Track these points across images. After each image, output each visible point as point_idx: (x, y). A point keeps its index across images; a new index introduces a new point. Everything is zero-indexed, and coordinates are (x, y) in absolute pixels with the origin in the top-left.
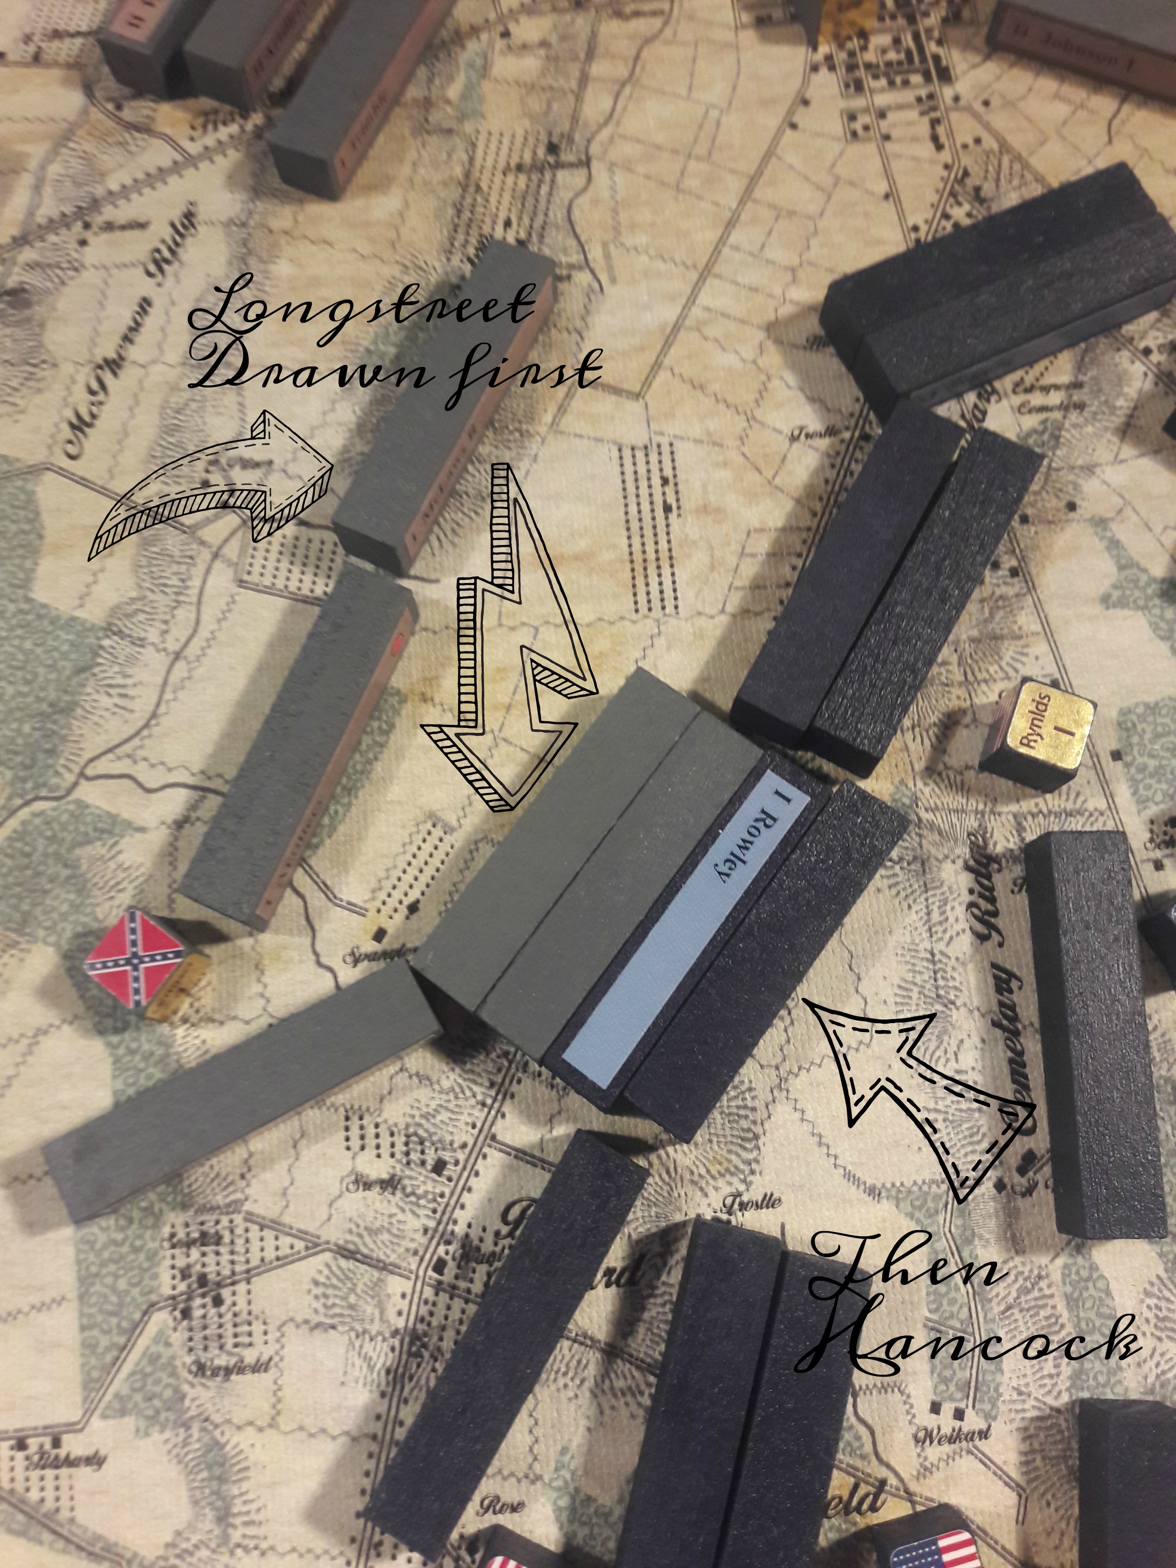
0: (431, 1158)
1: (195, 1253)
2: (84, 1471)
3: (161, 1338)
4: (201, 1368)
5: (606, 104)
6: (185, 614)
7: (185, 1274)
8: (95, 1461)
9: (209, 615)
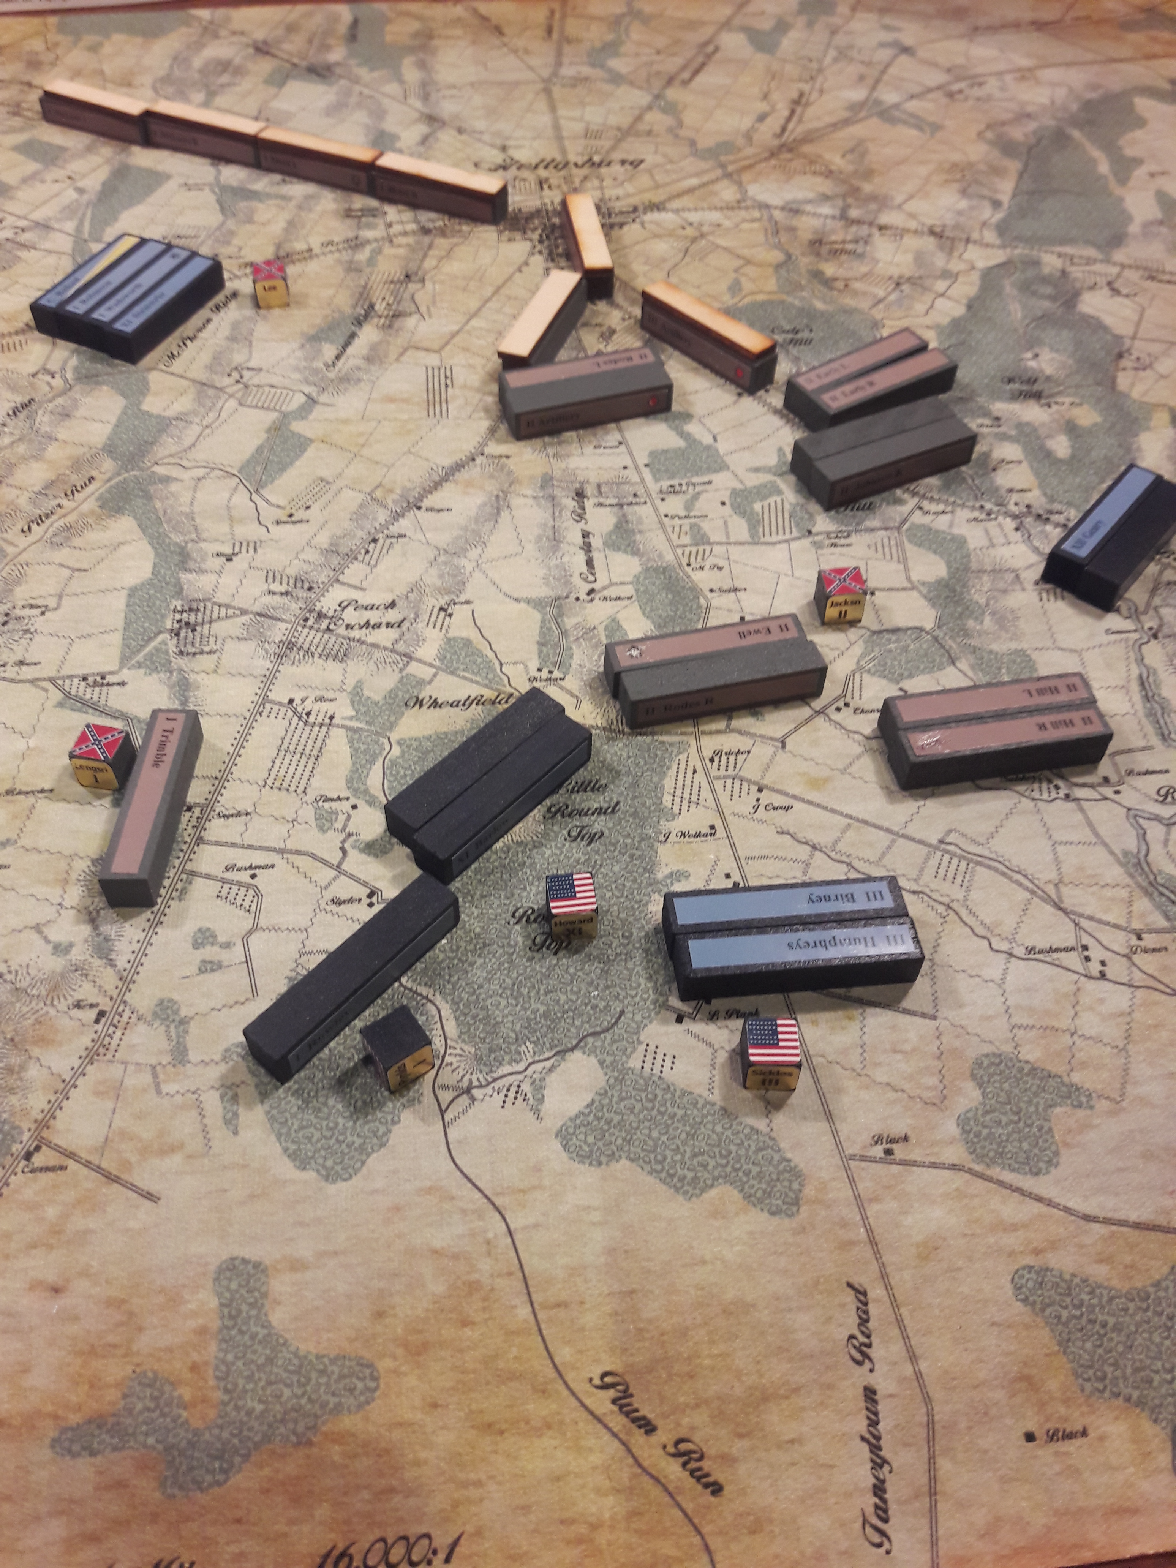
0: (306, 585)
1: (185, 615)
2: (117, 688)
3: (164, 642)
4: (181, 653)
5: (434, 263)
6: (212, 415)
7: (179, 621)
8: (123, 684)
9: (224, 415)
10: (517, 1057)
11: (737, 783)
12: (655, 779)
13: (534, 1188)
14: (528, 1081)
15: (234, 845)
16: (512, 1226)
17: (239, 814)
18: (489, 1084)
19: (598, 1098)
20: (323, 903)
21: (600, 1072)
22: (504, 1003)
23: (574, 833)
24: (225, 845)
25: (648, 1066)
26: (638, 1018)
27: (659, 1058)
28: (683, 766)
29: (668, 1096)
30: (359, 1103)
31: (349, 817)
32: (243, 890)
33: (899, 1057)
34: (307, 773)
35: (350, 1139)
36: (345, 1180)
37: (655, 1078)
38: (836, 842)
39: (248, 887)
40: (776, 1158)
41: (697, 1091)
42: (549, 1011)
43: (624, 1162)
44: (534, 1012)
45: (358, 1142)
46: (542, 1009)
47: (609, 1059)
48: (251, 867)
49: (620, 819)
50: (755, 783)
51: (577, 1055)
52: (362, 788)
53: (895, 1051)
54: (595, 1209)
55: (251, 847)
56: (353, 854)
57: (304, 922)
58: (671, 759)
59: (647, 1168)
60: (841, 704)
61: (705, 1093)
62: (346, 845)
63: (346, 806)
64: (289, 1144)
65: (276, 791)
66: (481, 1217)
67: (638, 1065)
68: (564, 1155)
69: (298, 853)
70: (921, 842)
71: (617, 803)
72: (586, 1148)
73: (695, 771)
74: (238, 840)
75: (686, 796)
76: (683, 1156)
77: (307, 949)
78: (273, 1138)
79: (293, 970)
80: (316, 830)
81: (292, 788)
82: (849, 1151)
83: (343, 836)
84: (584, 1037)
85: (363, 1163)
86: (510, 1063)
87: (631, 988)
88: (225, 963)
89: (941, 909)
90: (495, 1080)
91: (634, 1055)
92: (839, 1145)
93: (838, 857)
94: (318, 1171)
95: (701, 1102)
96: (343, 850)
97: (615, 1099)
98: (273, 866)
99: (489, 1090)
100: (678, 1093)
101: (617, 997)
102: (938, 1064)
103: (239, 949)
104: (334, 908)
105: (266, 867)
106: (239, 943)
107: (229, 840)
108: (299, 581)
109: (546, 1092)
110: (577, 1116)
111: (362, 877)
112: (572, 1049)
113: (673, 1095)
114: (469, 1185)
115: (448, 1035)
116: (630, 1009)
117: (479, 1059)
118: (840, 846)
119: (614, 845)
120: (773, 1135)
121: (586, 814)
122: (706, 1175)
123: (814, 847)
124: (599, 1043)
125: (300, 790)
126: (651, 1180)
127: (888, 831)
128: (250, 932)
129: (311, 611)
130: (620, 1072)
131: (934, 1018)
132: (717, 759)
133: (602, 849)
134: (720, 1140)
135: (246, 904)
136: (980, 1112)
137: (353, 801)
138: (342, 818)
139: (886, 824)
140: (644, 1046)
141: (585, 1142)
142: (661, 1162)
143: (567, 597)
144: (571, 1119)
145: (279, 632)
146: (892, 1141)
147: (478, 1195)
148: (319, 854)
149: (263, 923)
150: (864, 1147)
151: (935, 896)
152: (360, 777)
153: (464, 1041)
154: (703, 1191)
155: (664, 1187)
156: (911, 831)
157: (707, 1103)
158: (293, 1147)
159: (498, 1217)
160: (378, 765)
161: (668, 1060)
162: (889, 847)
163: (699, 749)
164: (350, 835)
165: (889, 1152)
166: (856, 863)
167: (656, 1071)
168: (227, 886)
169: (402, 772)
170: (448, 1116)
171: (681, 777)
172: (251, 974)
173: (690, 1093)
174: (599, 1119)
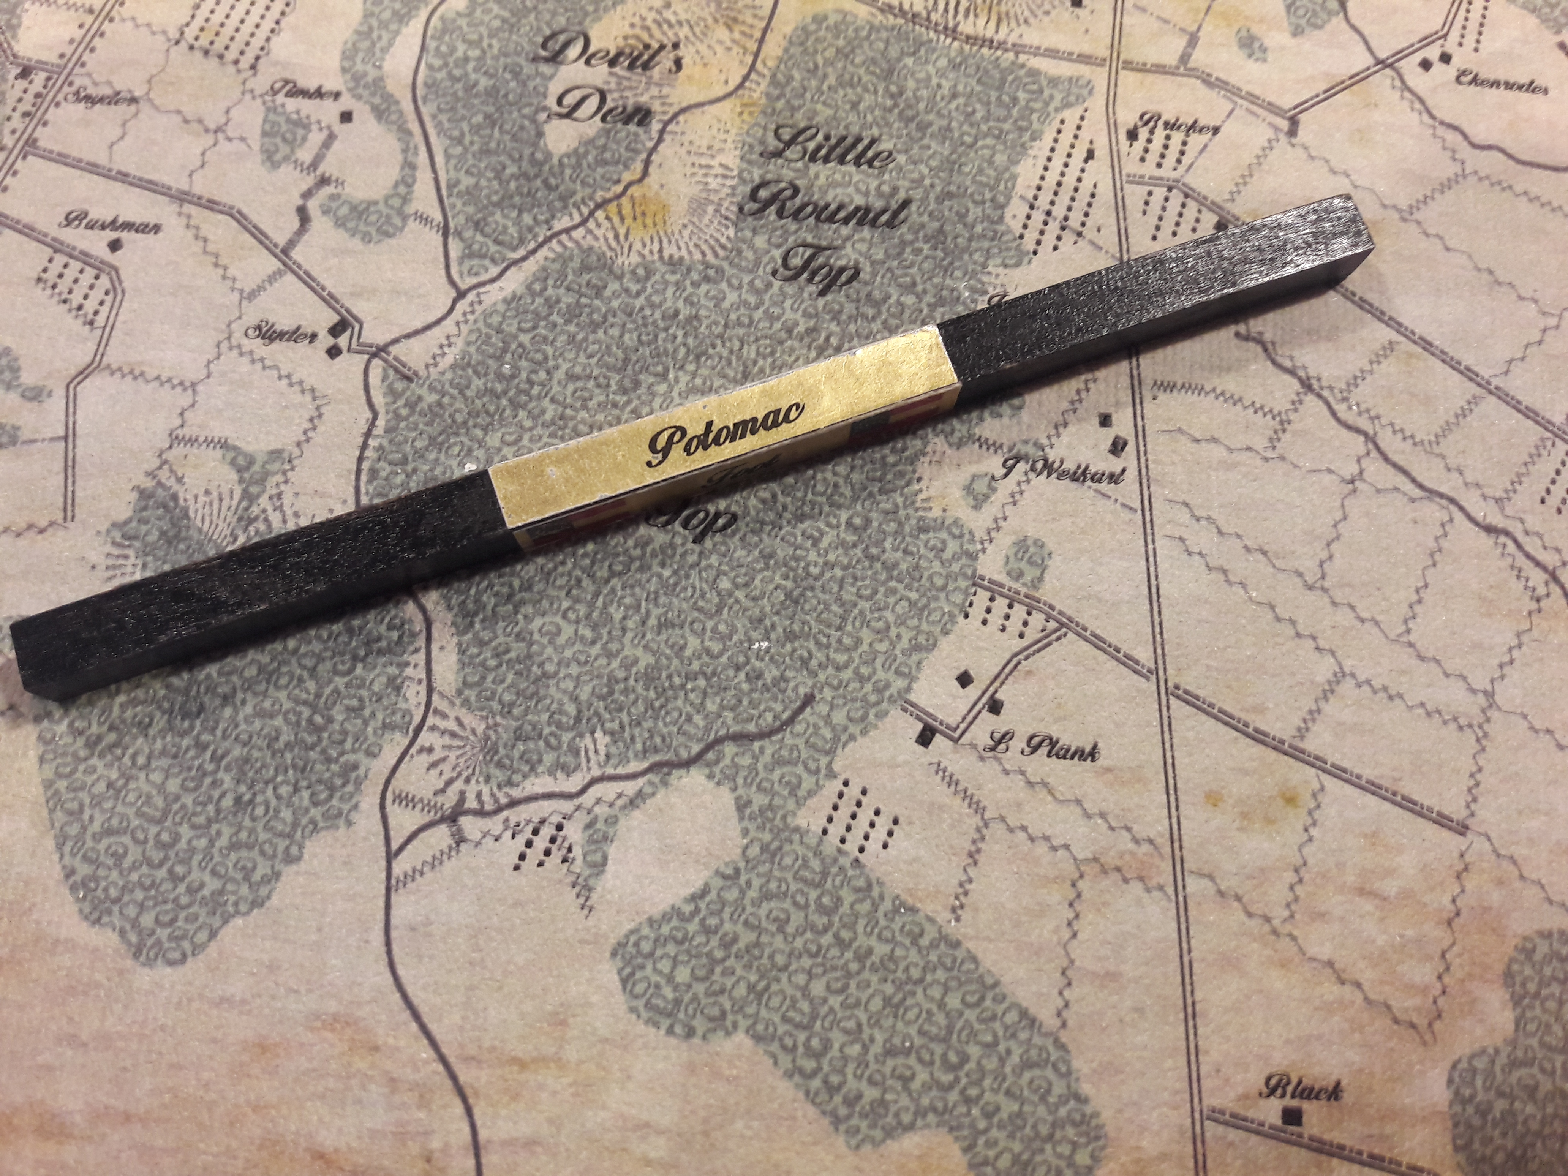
10: (569, 759)
11: (1176, 198)
12: (1000, 159)
13: (541, 1061)
14: (582, 818)
15: (93, 168)
16: (483, 1135)
17: (114, 99)
18: (499, 810)
19: (718, 883)
20: (238, 329)
21: (734, 827)
22: (568, 631)
23: (796, 262)
24: (77, 164)
25: (836, 830)
26: (839, 717)
27: (865, 815)
28: (1066, 138)
29: (864, 907)
30: (228, 802)
31: (331, 137)
32: (90, 272)
33: (1368, 906)
34: (268, 24)
35: (195, 876)
36: (171, 963)
37: (845, 862)
38: (1354, 383)
39: (101, 268)
40: (1059, 1088)
41: (928, 908)
42: (657, 667)
43: (741, 1037)
44: (627, 666)
45: (212, 885)
46: (646, 660)
47: (759, 800)
48: (113, 225)
49: (903, 244)
50: (1214, 207)
51: (695, 778)
52: (372, 74)
53: (1361, 891)
54: (660, 1132)
55: (123, 177)
56: (320, 224)
57: (193, 371)
58: (1045, 117)
59: (785, 1061)
60: (1433, 53)
61: (944, 916)
62: (313, 205)
63: (328, 111)
64: (77, 862)
65: (198, 55)
66: (423, 1103)
67: (817, 824)
68: (620, 1000)
69: (212, 205)
70: (1530, 414)
71: (906, 204)
72: (668, 992)
73: (1090, 155)
74: (102, 159)
75: (1059, 211)
76: (865, 1049)
77: (186, 432)
78: (50, 843)
79: (151, 474)
80: (259, 158)
81: (231, 55)
82: (1211, 1101)
83: (309, 181)
84: (719, 741)
85: (213, 935)
86: (551, 773)
87: (841, 647)
88: (25, 435)
89: (1537, 577)
90: (513, 803)
91: (812, 802)
92: (1194, 1080)
93: (1350, 417)
94: (122, 933)
95: (931, 933)
96: (302, 213)
97: (752, 894)
98: (157, 228)
99: (495, 824)
100: (887, 905)
101: (805, 662)
102: (1442, 936)
103: (56, 405)
104: (256, 345)
105: (143, 229)
106: (60, 392)
107: (88, 155)
109: (612, 851)
110: (666, 917)
111: (330, 284)
112: (687, 764)
113: (875, 907)
114: (414, 1026)
115: (437, 684)
116: (828, 693)
117: (490, 750)
118: (1363, 393)
119: (877, 305)
120: (1064, 1037)
121: (831, 219)
122: (905, 1101)
123: (1306, 385)
124: (746, 761)
125: (245, 63)
126: (786, 1089)
127: (1469, 374)
128: (84, 373)
130: (776, 833)
131: (1462, 829)
132: (1143, 134)
133: (849, 308)
134: (950, 1029)
135: (90, 306)
136: (1502, 1059)
137: (346, 102)
138: (316, 138)
139: (1468, 359)
140: (838, 785)
141: (670, 979)
142: (818, 1056)
144: (651, 921)
146: (1308, 1093)
147: (426, 1053)
148: (254, 218)
149: (113, 356)
150: (1244, 1097)
151: (1532, 545)
152: (371, 50)
153: (466, 703)
154: (889, 1133)
155: (812, 1111)
156: (1516, 385)
157: (943, 938)
158: (84, 870)
159: (459, 1109)
160: (416, 26)
161: (883, 824)
162: (1463, 414)
163: (1111, 100)
164: (324, 181)
165: (1292, 1117)
166: (1386, 440)
167: (851, 847)
168: (60, 259)
169: (461, 48)
170: (400, 866)
171: (1057, 164)
172: (70, 466)
173: (913, 910)
174: (708, 931)
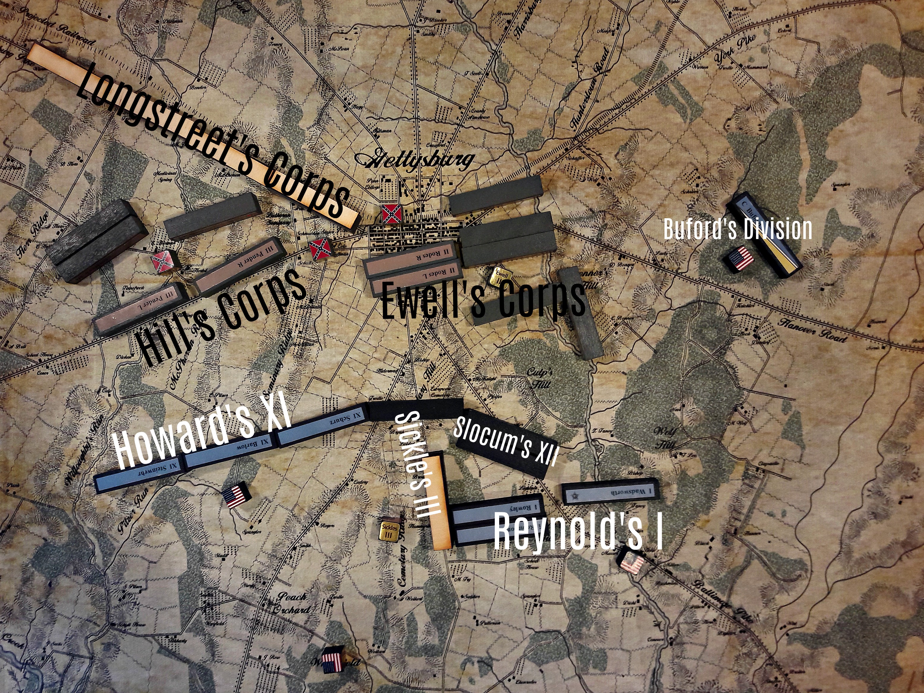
0: (262, 581)
1: (207, 598)
2: (182, 644)
4: (208, 623)
5: (328, 287)
7: (205, 602)
8: (185, 641)
108: (258, 576)
129: (265, 599)
143: (390, 596)
145: (251, 612)
